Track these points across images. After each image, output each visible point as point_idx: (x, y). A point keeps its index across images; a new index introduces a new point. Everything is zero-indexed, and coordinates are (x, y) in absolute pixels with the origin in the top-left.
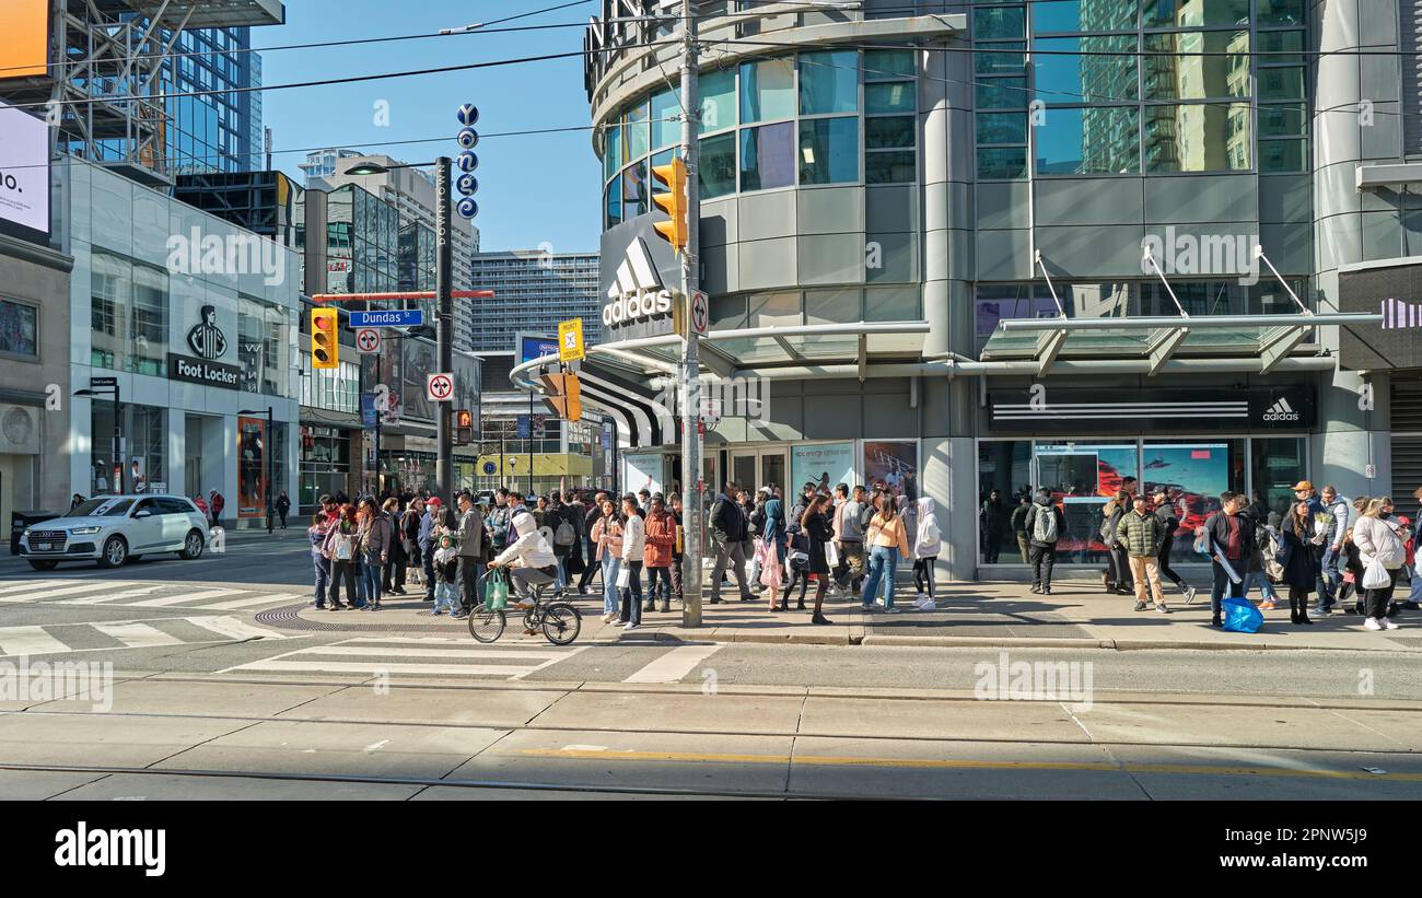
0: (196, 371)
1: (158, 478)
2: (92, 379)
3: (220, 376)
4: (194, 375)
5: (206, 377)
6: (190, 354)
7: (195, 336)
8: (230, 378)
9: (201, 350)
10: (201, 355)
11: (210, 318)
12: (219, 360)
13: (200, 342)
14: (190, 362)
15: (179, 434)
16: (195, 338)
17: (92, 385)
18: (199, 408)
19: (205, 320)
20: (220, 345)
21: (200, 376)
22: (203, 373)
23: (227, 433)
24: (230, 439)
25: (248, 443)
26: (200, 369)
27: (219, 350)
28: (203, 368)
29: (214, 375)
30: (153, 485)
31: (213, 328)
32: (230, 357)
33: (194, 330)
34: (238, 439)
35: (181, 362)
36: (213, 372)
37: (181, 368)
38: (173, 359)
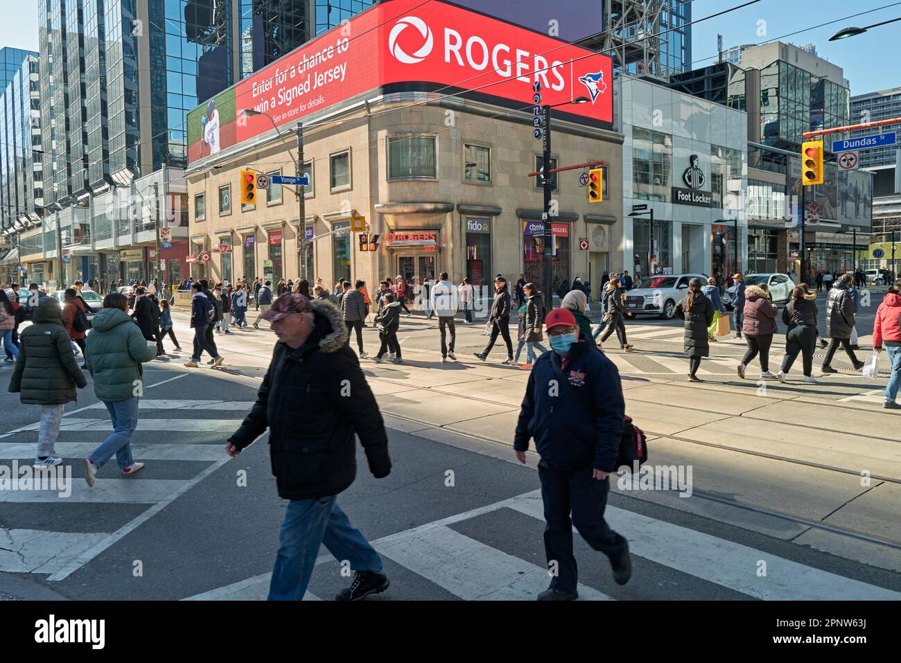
0: (687, 197)
1: (666, 265)
2: (634, 206)
3: (701, 199)
4: (687, 200)
5: (694, 200)
6: (685, 187)
7: (687, 175)
8: (706, 200)
9: (690, 184)
10: (690, 186)
11: (695, 163)
12: (700, 190)
13: (690, 178)
14: (684, 191)
15: (678, 237)
16: (686, 177)
17: (634, 210)
18: (689, 220)
19: (692, 164)
20: (701, 180)
21: (690, 200)
22: (691, 198)
23: (705, 235)
24: (707, 238)
25: (717, 241)
26: (690, 196)
27: (700, 182)
28: (691, 194)
29: (698, 199)
30: (665, 269)
31: (697, 169)
32: (706, 186)
33: (686, 171)
34: (712, 238)
35: (680, 192)
36: (697, 197)
37: (679, 195)
38: (675, 191)
